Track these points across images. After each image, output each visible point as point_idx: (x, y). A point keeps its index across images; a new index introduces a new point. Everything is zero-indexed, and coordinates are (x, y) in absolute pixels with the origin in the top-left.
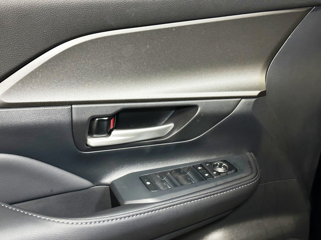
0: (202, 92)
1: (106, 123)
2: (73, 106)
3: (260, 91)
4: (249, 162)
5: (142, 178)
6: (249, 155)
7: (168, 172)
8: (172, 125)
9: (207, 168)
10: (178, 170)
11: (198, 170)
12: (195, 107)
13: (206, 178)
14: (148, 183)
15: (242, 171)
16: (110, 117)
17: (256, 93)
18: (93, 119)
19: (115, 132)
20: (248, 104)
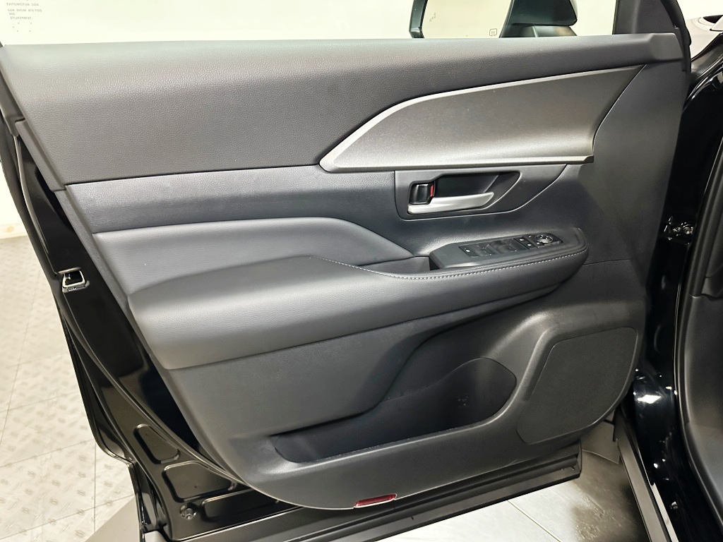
0: (524, 157)
1: (426, 189)
2: (396, 172)
3: (586, 157)
4: (576, 236)
5: (462, 247)
6: (577, 231)
7: (488, 243)
8: (492, 194)
9: (529, 240)
10: (498, 242)
11: (520, 242)
12: (517, 173)
13: (529, 248)
14: (468, 251)
15: (568, 243)
16: (431, 183)
17: (583, 158)
18: (414, 185)
19: (434, 200)
20: (574, 170)
